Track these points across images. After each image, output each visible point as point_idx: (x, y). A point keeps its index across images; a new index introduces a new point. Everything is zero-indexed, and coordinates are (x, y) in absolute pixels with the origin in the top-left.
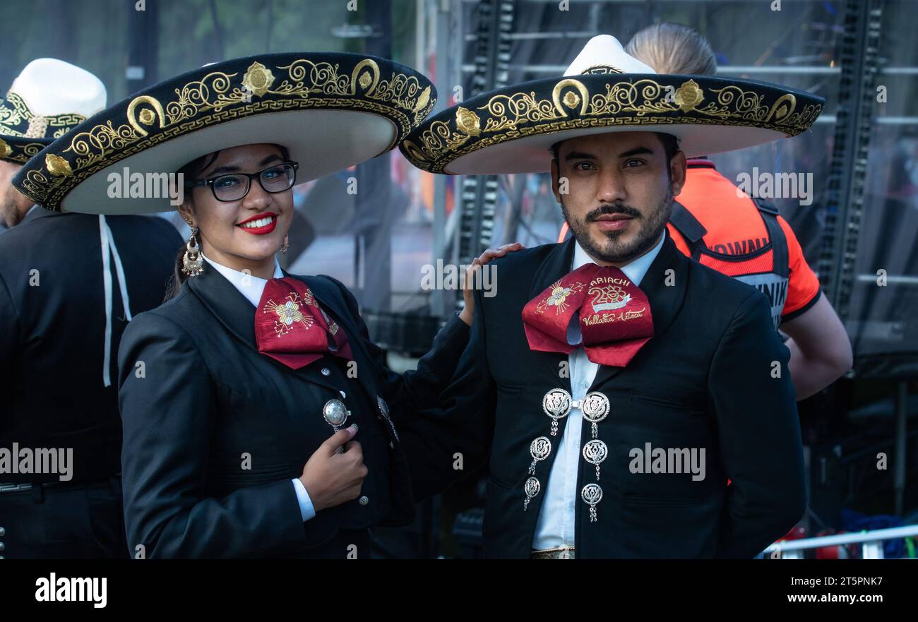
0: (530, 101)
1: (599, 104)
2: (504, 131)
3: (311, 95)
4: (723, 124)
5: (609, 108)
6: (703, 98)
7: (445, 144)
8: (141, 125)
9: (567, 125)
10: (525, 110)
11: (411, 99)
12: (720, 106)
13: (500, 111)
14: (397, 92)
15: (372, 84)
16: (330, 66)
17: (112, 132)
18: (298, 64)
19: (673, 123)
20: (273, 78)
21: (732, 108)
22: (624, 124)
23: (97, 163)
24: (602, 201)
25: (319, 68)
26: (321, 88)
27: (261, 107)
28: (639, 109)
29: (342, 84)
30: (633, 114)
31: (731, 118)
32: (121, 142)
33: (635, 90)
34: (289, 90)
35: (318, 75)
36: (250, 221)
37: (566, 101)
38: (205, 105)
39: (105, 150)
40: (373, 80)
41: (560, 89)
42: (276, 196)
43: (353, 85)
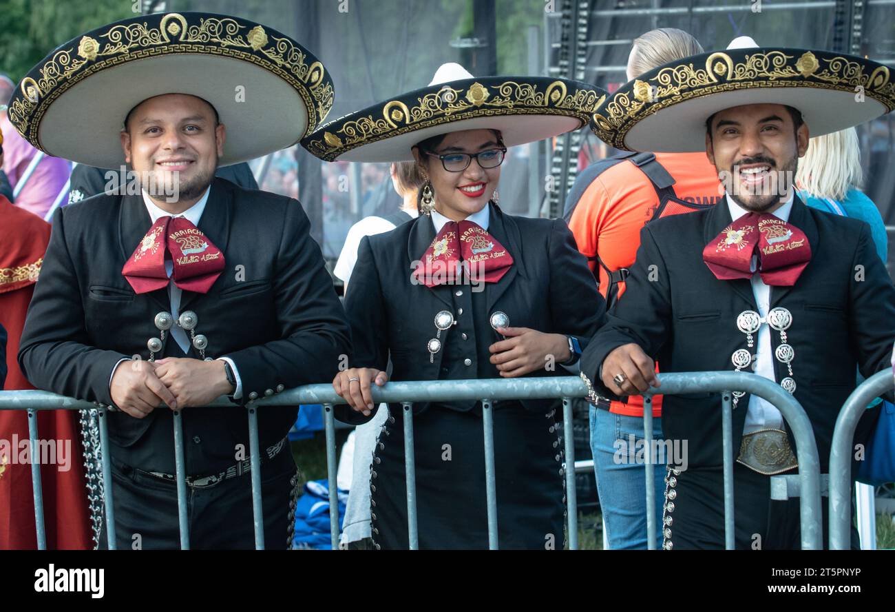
0: (689, 71)
1: (741, 71)
2: (670, 96)
3: (515, 106)
4: (835, 89)
5: (748, 74)
6: (818, 66)
7: (625, 111)
8: (393, 120)
9: (718, 89)
10: (686, 78)
11: (589, 106)
12: (832, 73)
13: (667, 81)
14: (579, 103)
15: (560, 99)
16: (530, 87)
17: (372, 123)
18: (508, 85)
19: (797, 86)
20: (488, 94)
21: (840, 75)
22: (760, 87)
23: (360, 142)
24: (745, 155)
25: (522, 88)
26: (523, 102)
27: (478, 113)
28: (770, 75)
29: (538, 99)
30: (767, 78)
31: (840, 83)
32: (378, 130)
33: (768, 59)
34: (499, 103)
35: (521, 93)
36: (467, 186)
37: (716, 70)
38: (439, 110)
39: (367, 135)
40: (561, 95)
41: (711, 61)
42: (488, 171)
43: (546, 100)
